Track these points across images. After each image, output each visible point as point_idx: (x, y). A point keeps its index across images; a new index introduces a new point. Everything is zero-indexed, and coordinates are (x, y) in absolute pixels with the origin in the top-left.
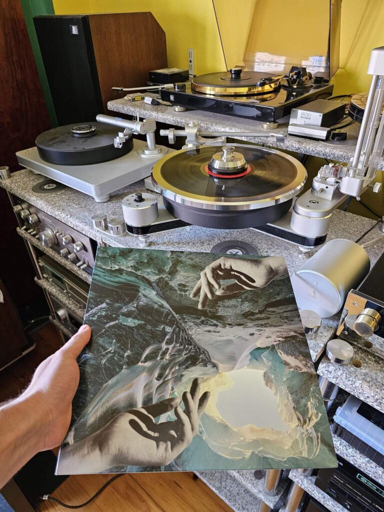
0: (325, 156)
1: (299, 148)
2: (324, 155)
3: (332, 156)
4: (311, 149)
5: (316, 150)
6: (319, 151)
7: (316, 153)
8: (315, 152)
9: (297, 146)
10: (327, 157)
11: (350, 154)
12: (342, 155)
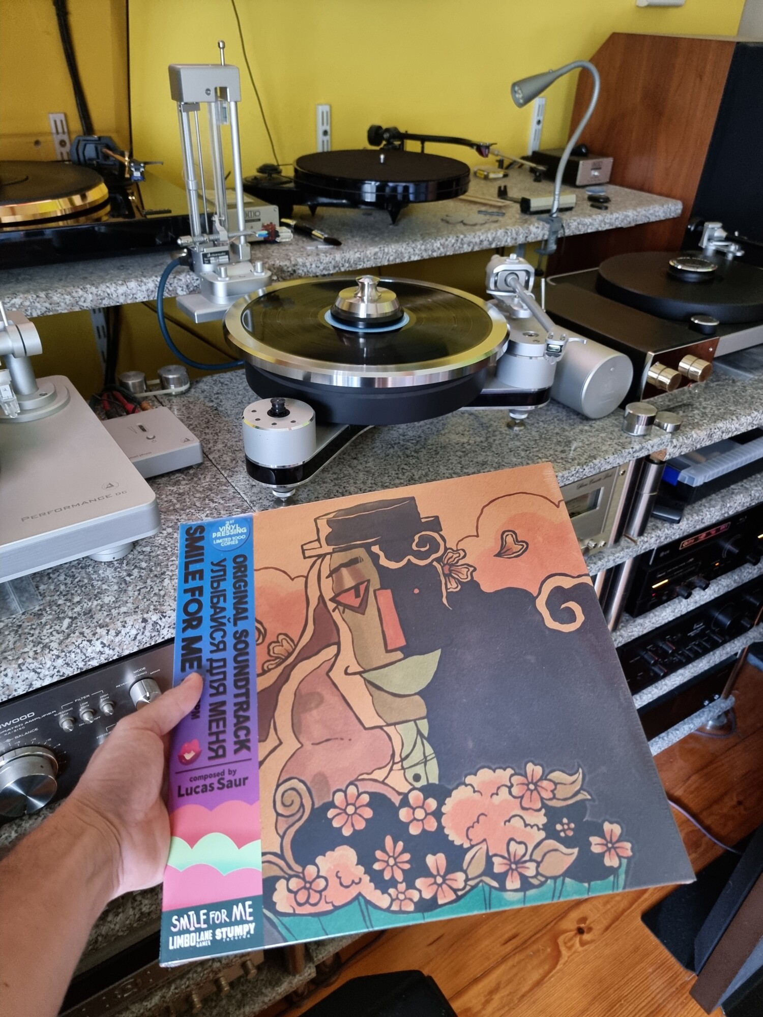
0: (337, 269)
1: (294, 271)
2: (335, 267)
3: (347, 265)
4: (314, 266)
5: (321, 263)
6: (327, 264)
7: (324, 269)
8: (321, 268)
9: (290, 269)
10: (340, 269)
11: (368, 252)
12: (360, 258)
